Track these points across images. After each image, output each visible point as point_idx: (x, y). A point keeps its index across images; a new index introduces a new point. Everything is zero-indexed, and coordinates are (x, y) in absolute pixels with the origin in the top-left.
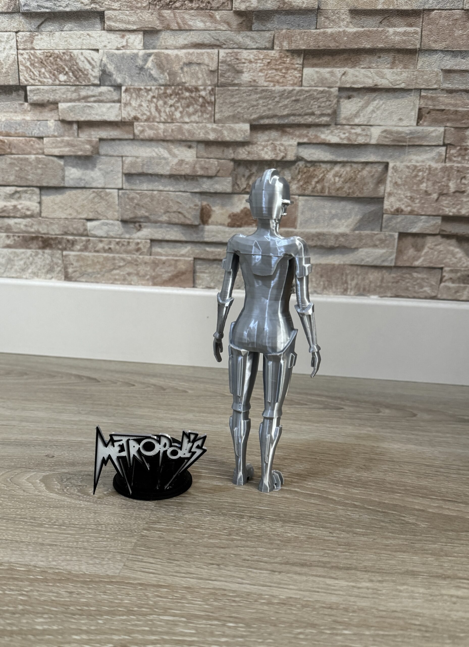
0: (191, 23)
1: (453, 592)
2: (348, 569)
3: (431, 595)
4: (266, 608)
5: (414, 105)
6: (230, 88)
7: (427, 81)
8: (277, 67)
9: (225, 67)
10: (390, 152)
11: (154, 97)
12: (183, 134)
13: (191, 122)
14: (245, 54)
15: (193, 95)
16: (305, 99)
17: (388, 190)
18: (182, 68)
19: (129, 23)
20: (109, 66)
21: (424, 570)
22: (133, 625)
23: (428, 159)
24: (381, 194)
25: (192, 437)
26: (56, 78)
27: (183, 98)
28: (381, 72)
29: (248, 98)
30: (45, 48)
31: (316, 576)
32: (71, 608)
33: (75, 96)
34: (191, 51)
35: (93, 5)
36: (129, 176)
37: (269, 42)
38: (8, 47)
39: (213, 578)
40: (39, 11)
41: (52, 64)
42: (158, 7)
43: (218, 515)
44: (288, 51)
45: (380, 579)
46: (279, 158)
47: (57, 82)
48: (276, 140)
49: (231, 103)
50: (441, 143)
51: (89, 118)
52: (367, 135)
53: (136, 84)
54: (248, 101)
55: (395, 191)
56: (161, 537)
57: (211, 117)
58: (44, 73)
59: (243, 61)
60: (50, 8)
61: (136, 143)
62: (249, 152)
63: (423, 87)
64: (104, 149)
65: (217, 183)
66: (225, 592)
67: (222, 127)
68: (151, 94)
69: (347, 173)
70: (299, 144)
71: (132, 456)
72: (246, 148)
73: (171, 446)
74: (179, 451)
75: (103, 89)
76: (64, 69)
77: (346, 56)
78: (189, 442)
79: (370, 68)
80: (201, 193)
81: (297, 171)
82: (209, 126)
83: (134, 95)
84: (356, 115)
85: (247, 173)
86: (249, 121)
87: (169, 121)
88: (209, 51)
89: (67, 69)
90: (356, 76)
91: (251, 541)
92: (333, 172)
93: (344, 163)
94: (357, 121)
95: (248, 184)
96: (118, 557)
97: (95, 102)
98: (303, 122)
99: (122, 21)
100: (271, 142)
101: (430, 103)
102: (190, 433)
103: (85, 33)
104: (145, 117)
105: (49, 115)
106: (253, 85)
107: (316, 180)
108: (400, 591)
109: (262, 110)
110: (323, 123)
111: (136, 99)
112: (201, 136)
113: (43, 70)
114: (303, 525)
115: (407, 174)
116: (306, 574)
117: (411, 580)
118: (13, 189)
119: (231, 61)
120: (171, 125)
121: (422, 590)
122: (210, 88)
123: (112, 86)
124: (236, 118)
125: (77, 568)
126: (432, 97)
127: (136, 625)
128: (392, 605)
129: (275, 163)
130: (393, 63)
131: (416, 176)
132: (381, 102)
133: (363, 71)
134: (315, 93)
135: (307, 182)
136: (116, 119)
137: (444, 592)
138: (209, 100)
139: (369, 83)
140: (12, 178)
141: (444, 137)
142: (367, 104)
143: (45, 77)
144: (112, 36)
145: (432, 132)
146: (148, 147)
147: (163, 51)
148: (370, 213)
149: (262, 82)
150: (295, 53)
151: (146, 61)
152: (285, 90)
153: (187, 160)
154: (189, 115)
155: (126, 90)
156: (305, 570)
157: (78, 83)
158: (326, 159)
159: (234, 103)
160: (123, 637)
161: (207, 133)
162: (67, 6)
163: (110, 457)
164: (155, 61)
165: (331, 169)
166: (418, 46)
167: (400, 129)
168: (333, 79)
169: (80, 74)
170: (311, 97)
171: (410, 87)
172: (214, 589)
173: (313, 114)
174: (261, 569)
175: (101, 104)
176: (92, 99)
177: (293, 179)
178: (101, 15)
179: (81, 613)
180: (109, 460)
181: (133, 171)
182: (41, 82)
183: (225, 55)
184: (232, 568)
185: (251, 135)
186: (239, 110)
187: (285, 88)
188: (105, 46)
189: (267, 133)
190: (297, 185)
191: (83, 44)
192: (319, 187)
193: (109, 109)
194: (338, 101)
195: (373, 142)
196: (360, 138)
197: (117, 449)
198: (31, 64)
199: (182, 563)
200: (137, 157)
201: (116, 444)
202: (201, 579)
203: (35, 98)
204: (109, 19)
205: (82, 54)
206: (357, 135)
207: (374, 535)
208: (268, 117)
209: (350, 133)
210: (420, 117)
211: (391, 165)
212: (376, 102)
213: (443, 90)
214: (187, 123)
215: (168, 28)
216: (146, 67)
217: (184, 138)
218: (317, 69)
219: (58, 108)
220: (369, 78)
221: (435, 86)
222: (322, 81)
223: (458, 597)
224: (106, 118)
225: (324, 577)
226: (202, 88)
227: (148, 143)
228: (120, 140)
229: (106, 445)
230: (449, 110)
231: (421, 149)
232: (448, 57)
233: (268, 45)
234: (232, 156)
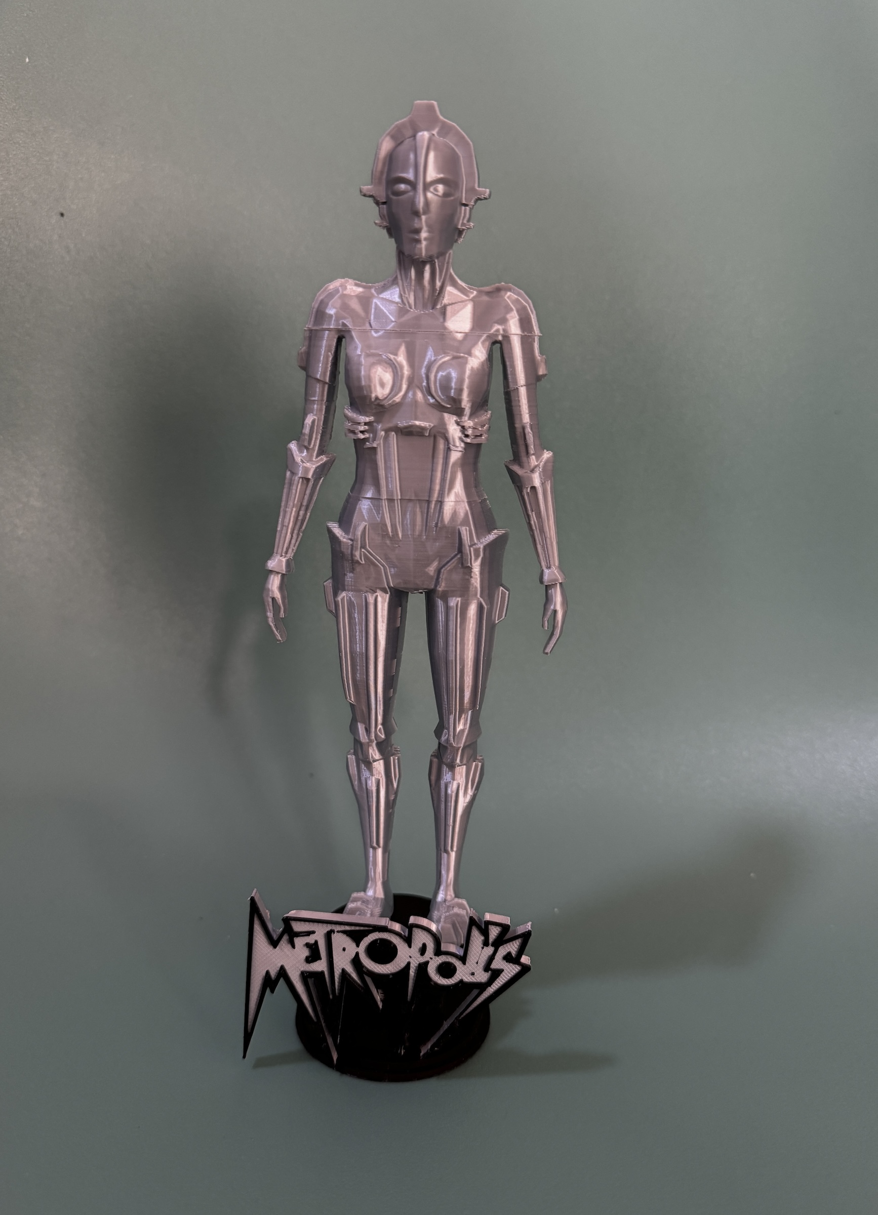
71: (338, 972)
163: (283, 972)
197: (302, 952)
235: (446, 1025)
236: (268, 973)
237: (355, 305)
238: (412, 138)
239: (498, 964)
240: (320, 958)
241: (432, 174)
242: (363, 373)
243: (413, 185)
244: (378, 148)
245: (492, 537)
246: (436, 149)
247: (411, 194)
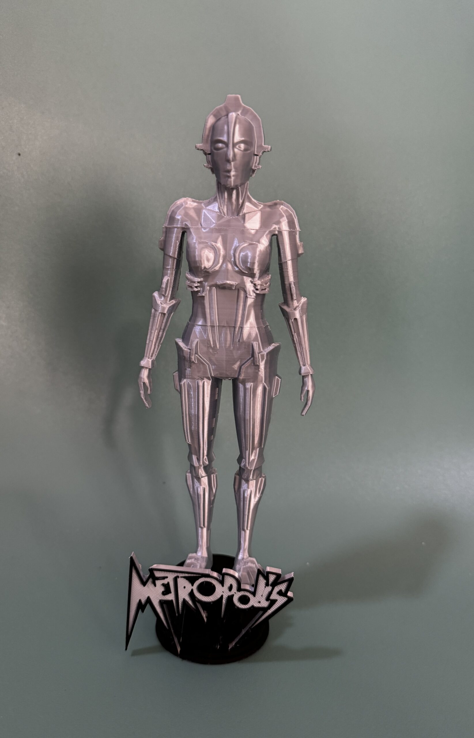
71: (181, 601)
74: (251, 597)
102: (268, 573)
197: (160, 589)
235: (244, 632)
236: (140, 601)
237: (192, 213)
238: (226, 117)
239: (274, 596)
240: (170, 592)
241: (238, 138)
242: (197, 253)
243: (227, 144)
244: (206, 122)
245: (271, 348)
246: (240, 123)
247: (225, 149)
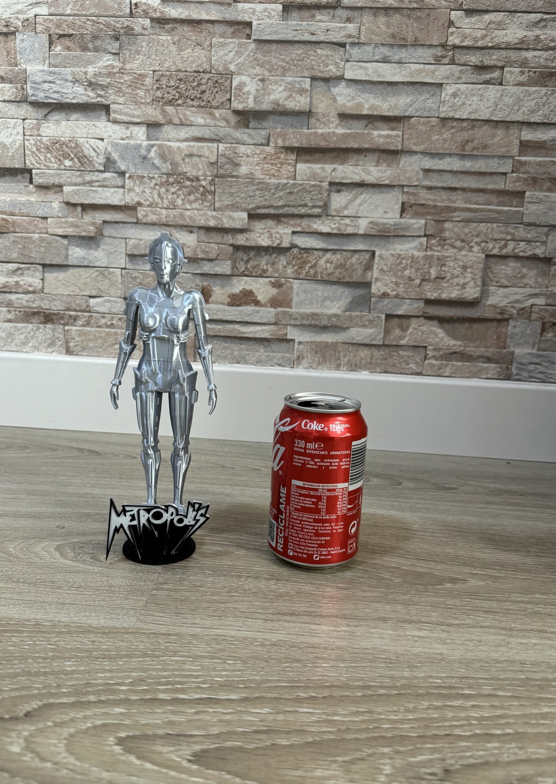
0: (192, 119)
1: (416, 633)
2: (330, 616)
3: (397, 636)
4: (259, 648)
5: (398, 199)
6: (229, 179)
7: (410, 179)
8: (273, 162)
9: (224, 160)
10: (376, 241)
11: (156, 184)
12: (184, 219)
13: (192, 209)
14: (242, 149)
15: (194, 184)
16: (298, 192)
17: (375, 275)
18: (183, 159)
19: (133, 116)
20: (113, 154)
21: (394, 616)
22: (148, 665)
23: (411, 248)
24: (368, 280)
25: (197, 506)
26: (62, 163)
27: (184, 187)
28: (368, 170)
29: (246, 189)
30: (51, 135)
31: (303, 623)
32: (95, 653)
33: (79, 180)
34: (192, 144)
35: (99, 99)
36: (132, 257)
37: (264, 139)
38: (14, 132)
39: (215, 627)
40: (46, 101)
41: (58, 150)
42: (161, 103)
43: (219, 576)
44: (282, 147)
45: (356, 624)
46: (275, 245)
47: (63, 167)
48: (273, 228)
49: (229, 193)
50: (423, 234)
51: (93, 202)
52: (355, 226)
53: (140, 172)
54: (245, 192)
55: (382, 277)
56: (168, 596)
57: (211, 205)
58: (49, 158)
59: (241, 155)
60: (57, 99)
61: (139, 226)
62: (247, 239)
63: (405, 183)
64: (108, 231)
65: (217, 265)
66: (226, 638)
67: (222, 214)
68: (154, 182)
69: (337, 260)
70: (294, 233)
71: (142, 525)
72: (244, 234)
73: (177, 515)
74: (185, 519)
75: (107, 175)
76: (69, 155)
77: (335, 154)
78: (194, 510)
79: (357, 165)
80: (202, 275)
81: (292, 257)
82: (209, 213)
83: (137, 182)
84: (346, 207)
85: (245, 258)
86: (247, 210)
87: (171, 207)
88: (209, 144)
89: (72, 156)
90: (345, 172)
91: (248, 597)
92: (324, 259)
93: (334, 251)
94: (346, 213)
95: (246, 267)
96: (132, 613)
97: (99, 186)
98: (296, 213)
99: (126, 114)
100: (267, 230)
101: (412, 198)
102: (194, 503)
103: (91, 123)
104: (148, 203)
105: (54, 197)
106: (250, 177)
107: (309, 265)
108: (372, 633)
109: (259, 201)
110: (315, 214)
111: (140, 186)
112: (202, 222)
113: (49, 155)
114: (294, 582)
115: (392, 261)
116: (294, 622)
117: (381, 625)
118: (16, 265)
119: (229, 154)
120: (173, 211)
121: (390, 632)
122: (210, 178)
123: (116, 172)
124: (234, 207)
125: (96, 622)
126: (413, 193)
127: (150, 665)
128: (364, 644)
129: (271, 249)
130: (378, 161)
131: (400, 263)
132: (368, 196)
133: (351, 167)
134: (308, 187)
135: (301, 268)
136: (120, 204)
137: (408, 633)
138: (209, 189)
139: (357, 179)
140: (15, 255)
141: (425, 229)
142: (355, 198)
143: (51, 162)
144: (116, 127)
145: (414, 224)
146: (151, 230)
147: (166, 143)
148: (359, 296)
149: (259, 175)
150: (289, 149)
151: (149, 151)
152: (280, 183)
153: (188, 244)
154: (191, 203)
155: (130, 177)
156: (293, 618)
157: (83, 169)
158: (318, 247)
159: (233, 193)
160: (140, 674)
161: (207, 219)
162: (74, 98)
163: (122, 526)
164: (158, 151)
165: (323, 256)
166: (400, 148)
167: (385, 221)
168: (324, 174)
169: (85, 160)
170: (304, 190)
171: (394, 184)
172: (216, 635)
173: (305, 205)
174: (256, 619)
175: (105, 189)
176: (97, 184)
177: (288, 264)
178: (107, 108)
179: (104, 657)
180: (121, 529)
181: (136, 253)
182: (47, 166)
183: (224, 149)
184: (231, 619)
185: (248, 223)
186: (238, 199)
187: (280, 181)
188: (110, 136)
189: (264, 221)
190: (291, 270)
191: (88, 134)
192: (312, 272)
193: (113, 193)
194: (329, 195)
195: (361, 232)
196: (349, 228)
197: (129, 518)
198: (37, 150)
199: (188, 616)
200: (140, 240)
201: (128, 514)
202: (205, 628)
203: (40, 181)
204: (115, 112)
205: (87, 142)
206: (347, 225)
207: (354, 588)
208: (264, 207)
209: (340, 224)
210: (403, 211)
211: (377, 253)
212: (363, 196)
213: (423, 187)
214: (188, 210)
215: (170, 122)
216: (149, 156)
217: (185, 224)
218: (309, 165)
219: (62, 191)
220: (357, 174)
221: (416, 183)
222: (314, 176)
223: (419, 637)
224: (109, 202)
225: (309, 623)
226: (202, 178)
227: (151, 227)
228: (123, 223)
229: (118, 515)
230: (429, 205)
231: (405, 239)
232: (427, 158)
233: (264, 142)
234: (231, 241)
238: (161, 244)
243: (161, 261)
245: (190, 374)
